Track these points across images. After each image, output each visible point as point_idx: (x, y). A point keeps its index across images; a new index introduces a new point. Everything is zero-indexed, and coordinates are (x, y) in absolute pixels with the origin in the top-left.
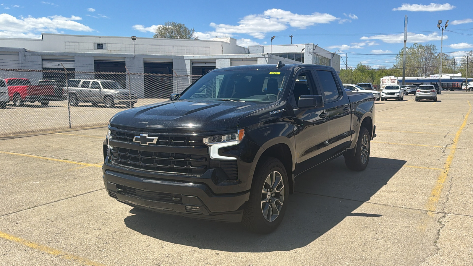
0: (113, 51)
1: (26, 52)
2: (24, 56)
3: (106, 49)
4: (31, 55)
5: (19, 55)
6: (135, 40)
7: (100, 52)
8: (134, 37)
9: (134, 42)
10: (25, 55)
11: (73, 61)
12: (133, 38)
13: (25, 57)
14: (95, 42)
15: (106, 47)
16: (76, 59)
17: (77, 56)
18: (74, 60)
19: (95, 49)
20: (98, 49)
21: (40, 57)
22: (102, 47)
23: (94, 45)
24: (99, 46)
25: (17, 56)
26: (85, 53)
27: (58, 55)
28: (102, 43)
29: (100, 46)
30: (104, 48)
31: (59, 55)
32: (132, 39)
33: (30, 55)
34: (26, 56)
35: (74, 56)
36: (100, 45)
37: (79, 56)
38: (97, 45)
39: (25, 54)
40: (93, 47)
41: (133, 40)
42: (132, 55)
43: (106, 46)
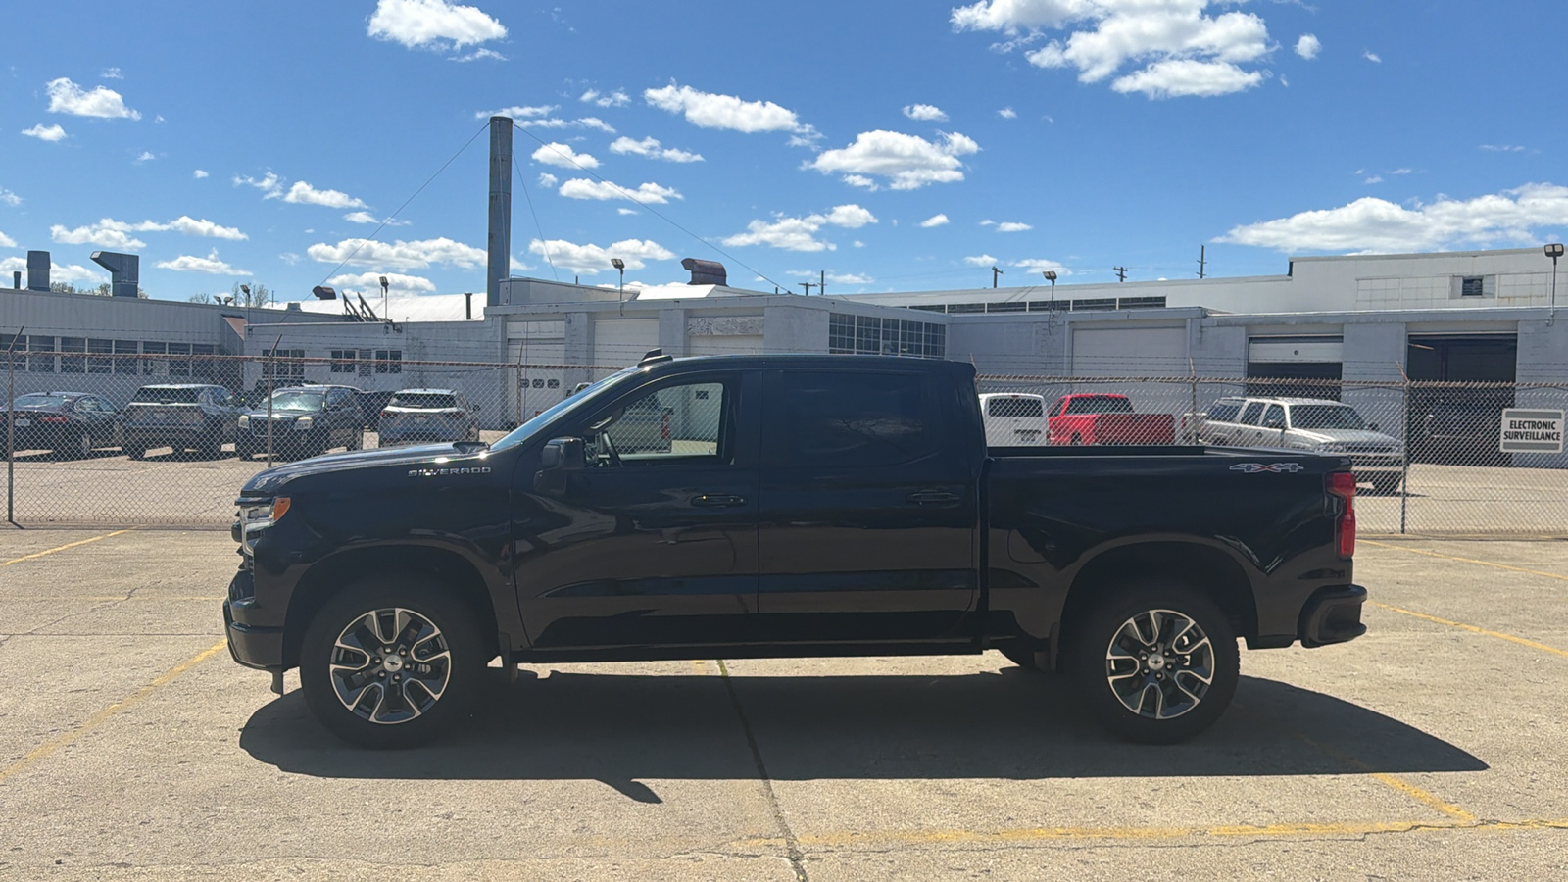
0: (1518, 299)
1: (1204, 320)
2: (1199, 328)
3: (1492, 295)
4: (1218, 326)
5: (1184, 327)
6: (1558, 258)
7: (1472, 304)
8: (1554, 246)
9: (1555, 263)
10: (1202, 327)
11: (1340, 339)
12: (1550, 250)
13: (1202, 332)
14: (1456, 273)
15: (1495, 288)
16: (1347, 332)
17: (1352, 324)
18: (1342, 337)
19: (1453, 297)
20: (1464, 295)
21: (1243, 329)
22: (1480, 288)
23: (1453, 285)
24: (1467, 285)
25: (1177, 330)
26: (1379, 314)
27: (1293, 323)
28: (1481, 274)
29: (1472, 286)
30: (1485, 290)
31: (1297, 324)
32: (1548, 254)
33: (1216, 324)
34: (1205, 330)
35: (1342, 325)
36: (1473, 280)
37: (1358, 323)
38: (1462, 281)
39: (1201, 323)
40: (1449, 290)
41: (1552, 258)
42: (1546, 310)
43: (1494, 284)
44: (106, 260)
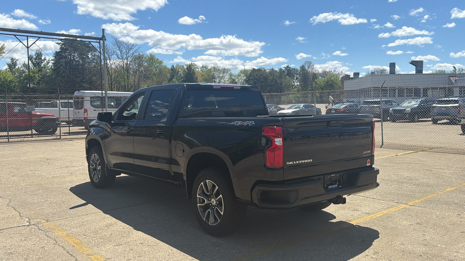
44: (413, 63)
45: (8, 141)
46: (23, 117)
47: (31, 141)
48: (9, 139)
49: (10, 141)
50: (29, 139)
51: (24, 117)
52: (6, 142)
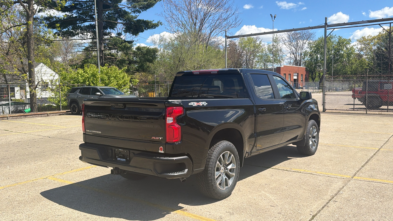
45: (366, 113)
46: (379, 94)
47: (387, 115)
48: (367, 112)
49: (367, 113)
50: (384, 113)
51: (381, 94)
52: (364, 114)
